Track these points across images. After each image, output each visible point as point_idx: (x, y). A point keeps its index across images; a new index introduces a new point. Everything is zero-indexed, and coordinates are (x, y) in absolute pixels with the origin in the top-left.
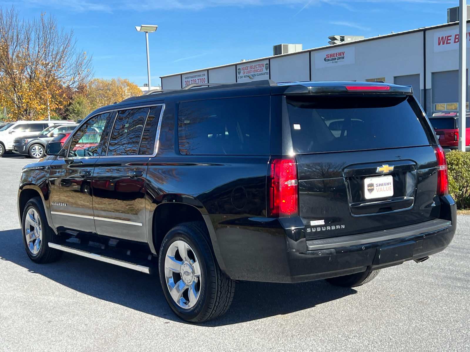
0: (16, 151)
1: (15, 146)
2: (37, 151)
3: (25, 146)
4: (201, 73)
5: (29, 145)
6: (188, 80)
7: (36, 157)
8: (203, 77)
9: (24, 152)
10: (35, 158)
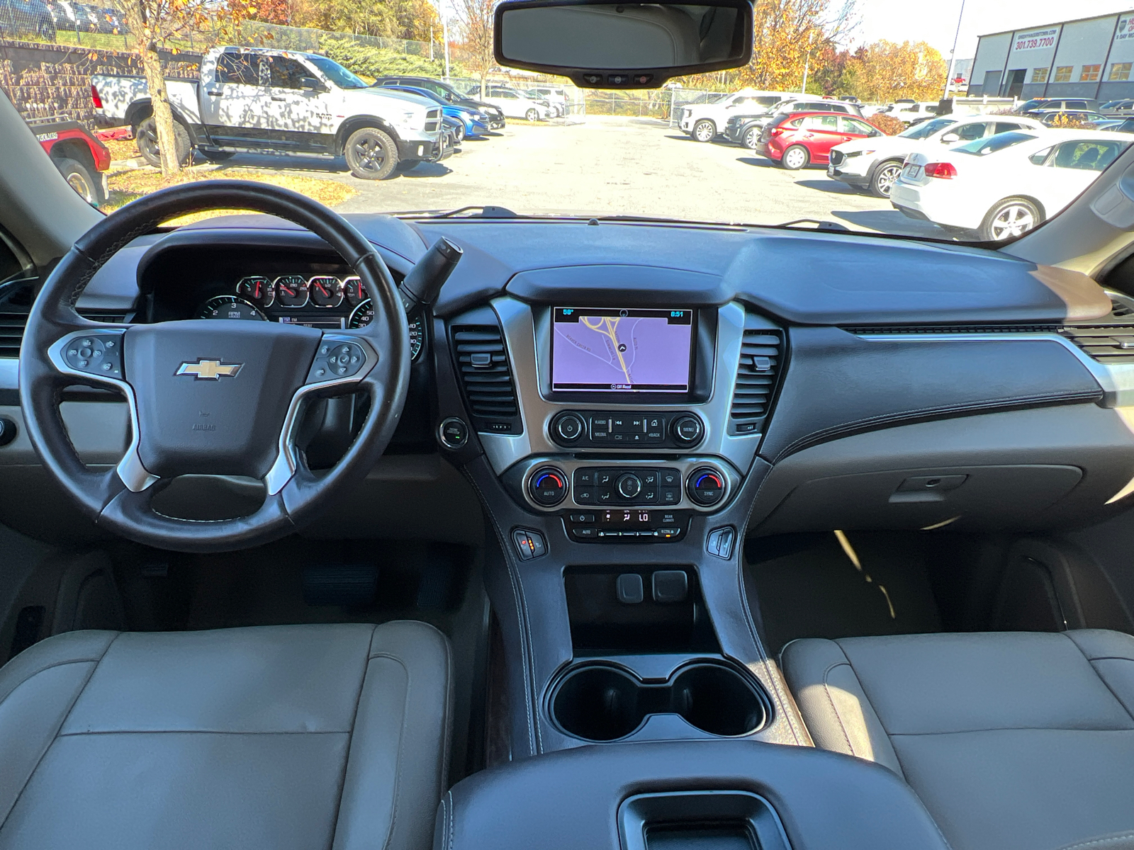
0: (727, 135)
1: (727, 128)
2: (753, 138)
3: (739, 130)
4: (1049, 30)
5: (745, 128)
6: (1023, 40)
7: (752, 147)
8: (1050, 36)
9: (737, 138)
10: (750, 148)
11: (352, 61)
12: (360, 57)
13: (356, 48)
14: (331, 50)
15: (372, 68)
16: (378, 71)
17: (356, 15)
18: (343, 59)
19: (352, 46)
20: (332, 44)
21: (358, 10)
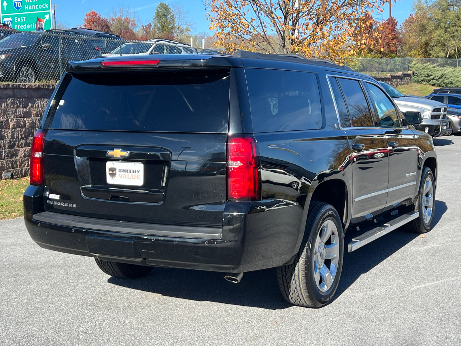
11: (431, 77)
12: (439, 74)
13: (437, 68)
14: (417, 71)
15: (447, 81)
16: (451, 83)
17: (449, 42)
18: (425, 76)
19: (434, 67)
20: (419, 67)
21: (452, 39)
